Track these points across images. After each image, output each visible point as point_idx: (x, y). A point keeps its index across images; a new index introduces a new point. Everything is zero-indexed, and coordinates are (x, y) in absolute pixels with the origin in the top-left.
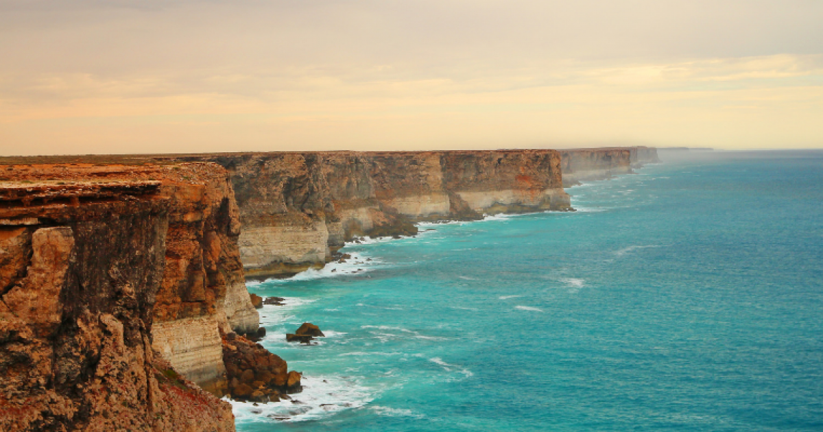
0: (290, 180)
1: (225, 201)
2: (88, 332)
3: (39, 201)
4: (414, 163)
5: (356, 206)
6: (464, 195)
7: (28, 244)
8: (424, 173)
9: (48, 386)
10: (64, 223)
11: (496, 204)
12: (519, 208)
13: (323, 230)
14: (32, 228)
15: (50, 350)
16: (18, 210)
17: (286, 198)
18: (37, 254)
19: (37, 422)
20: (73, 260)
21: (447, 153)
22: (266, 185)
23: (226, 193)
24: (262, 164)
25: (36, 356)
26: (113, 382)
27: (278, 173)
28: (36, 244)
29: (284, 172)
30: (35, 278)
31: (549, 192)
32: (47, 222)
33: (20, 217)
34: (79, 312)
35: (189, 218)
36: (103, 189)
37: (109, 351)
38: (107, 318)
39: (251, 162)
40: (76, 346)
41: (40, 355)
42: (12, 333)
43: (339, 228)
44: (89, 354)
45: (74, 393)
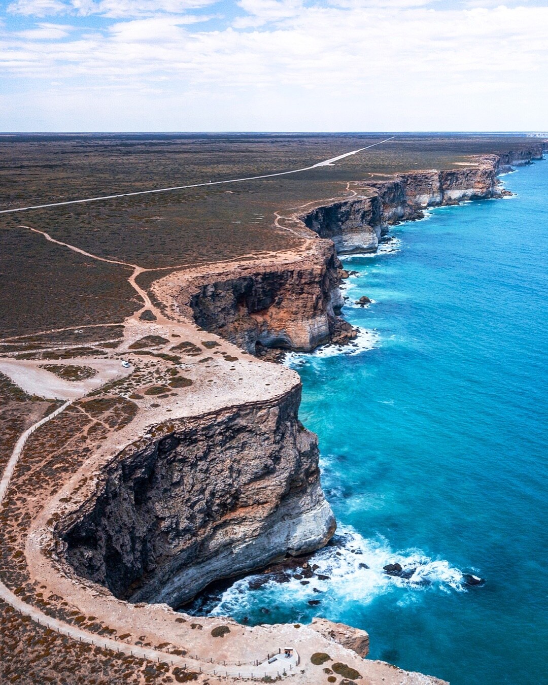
0: (365, 212)
3: (271, 402)
4: (427, 178)
6: (449, 192)
8: (431, 183)
10: (277, 406)
11: (464, 195)
12: (475, 197)
17: (362, 220)
18: (270, 415)
22: (354, 215)
24: (352, 205)
27: (359, 209)
29: (362, 209)
30: (270, 419)
32: (273, 406)
39: (348, 205)
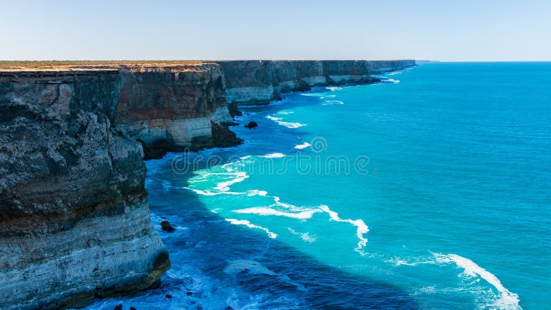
1: (220, 78)
2: (82, 118)
3: (62, 75)
5: (288, 80)
6: (331, 77)
7: (58, 90)
8: (315, 68)
9: (67, 134)
10: (71, 82)
13: (271, 89)
14: (59, 84)
15: (67, 123)
16: (54, 78)
17: (256, 77)
18: (61, 93)
19: (62, 145)
20: (74, 94)
21: (326, 61)
23: (220, 74)
25: (62, 125)
26: (92, 134)
28: (60, 89)
30: (60, 100)
31: (364, 76)
32: (65, 82)
33: (55, 80)
34: (78, 111)
35: (199, 83)
36: (88, 72)
37: (91, 124)
38: (91, 114)
40: (77, 122)
41: (64, 124)
42: (54, 117)
43: (279, 88)
44: (82, 125)
45: (76, 137)
